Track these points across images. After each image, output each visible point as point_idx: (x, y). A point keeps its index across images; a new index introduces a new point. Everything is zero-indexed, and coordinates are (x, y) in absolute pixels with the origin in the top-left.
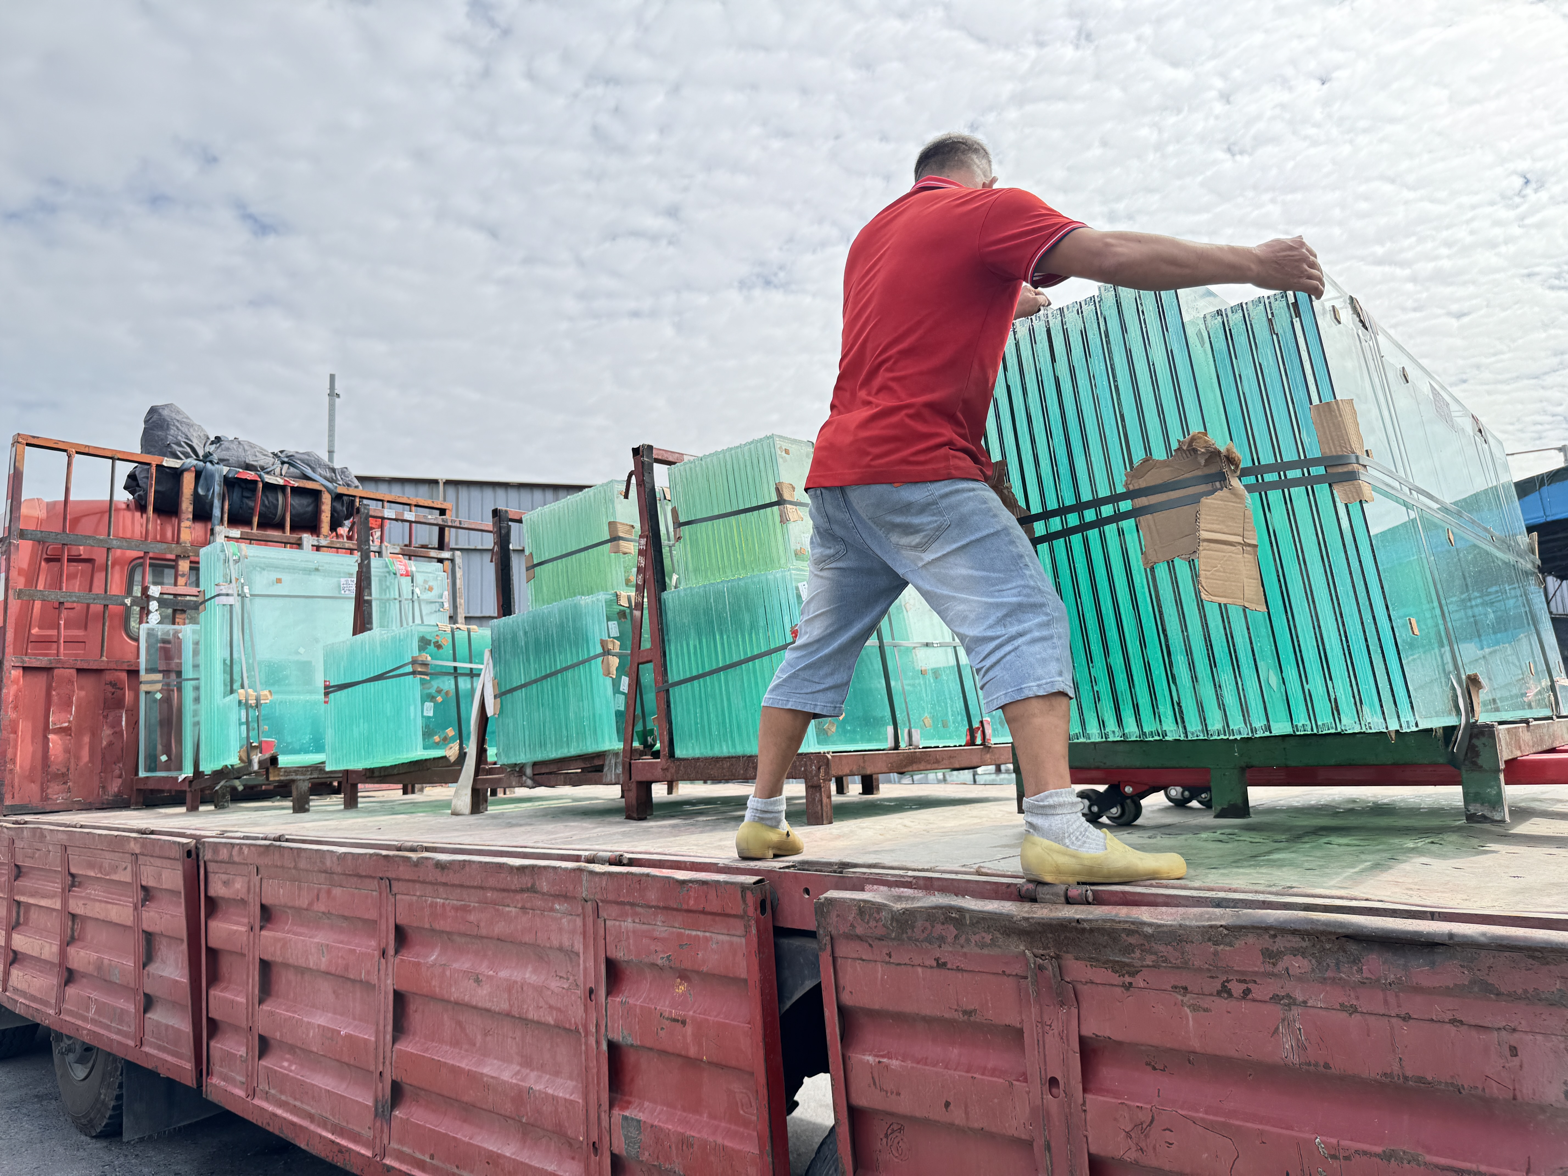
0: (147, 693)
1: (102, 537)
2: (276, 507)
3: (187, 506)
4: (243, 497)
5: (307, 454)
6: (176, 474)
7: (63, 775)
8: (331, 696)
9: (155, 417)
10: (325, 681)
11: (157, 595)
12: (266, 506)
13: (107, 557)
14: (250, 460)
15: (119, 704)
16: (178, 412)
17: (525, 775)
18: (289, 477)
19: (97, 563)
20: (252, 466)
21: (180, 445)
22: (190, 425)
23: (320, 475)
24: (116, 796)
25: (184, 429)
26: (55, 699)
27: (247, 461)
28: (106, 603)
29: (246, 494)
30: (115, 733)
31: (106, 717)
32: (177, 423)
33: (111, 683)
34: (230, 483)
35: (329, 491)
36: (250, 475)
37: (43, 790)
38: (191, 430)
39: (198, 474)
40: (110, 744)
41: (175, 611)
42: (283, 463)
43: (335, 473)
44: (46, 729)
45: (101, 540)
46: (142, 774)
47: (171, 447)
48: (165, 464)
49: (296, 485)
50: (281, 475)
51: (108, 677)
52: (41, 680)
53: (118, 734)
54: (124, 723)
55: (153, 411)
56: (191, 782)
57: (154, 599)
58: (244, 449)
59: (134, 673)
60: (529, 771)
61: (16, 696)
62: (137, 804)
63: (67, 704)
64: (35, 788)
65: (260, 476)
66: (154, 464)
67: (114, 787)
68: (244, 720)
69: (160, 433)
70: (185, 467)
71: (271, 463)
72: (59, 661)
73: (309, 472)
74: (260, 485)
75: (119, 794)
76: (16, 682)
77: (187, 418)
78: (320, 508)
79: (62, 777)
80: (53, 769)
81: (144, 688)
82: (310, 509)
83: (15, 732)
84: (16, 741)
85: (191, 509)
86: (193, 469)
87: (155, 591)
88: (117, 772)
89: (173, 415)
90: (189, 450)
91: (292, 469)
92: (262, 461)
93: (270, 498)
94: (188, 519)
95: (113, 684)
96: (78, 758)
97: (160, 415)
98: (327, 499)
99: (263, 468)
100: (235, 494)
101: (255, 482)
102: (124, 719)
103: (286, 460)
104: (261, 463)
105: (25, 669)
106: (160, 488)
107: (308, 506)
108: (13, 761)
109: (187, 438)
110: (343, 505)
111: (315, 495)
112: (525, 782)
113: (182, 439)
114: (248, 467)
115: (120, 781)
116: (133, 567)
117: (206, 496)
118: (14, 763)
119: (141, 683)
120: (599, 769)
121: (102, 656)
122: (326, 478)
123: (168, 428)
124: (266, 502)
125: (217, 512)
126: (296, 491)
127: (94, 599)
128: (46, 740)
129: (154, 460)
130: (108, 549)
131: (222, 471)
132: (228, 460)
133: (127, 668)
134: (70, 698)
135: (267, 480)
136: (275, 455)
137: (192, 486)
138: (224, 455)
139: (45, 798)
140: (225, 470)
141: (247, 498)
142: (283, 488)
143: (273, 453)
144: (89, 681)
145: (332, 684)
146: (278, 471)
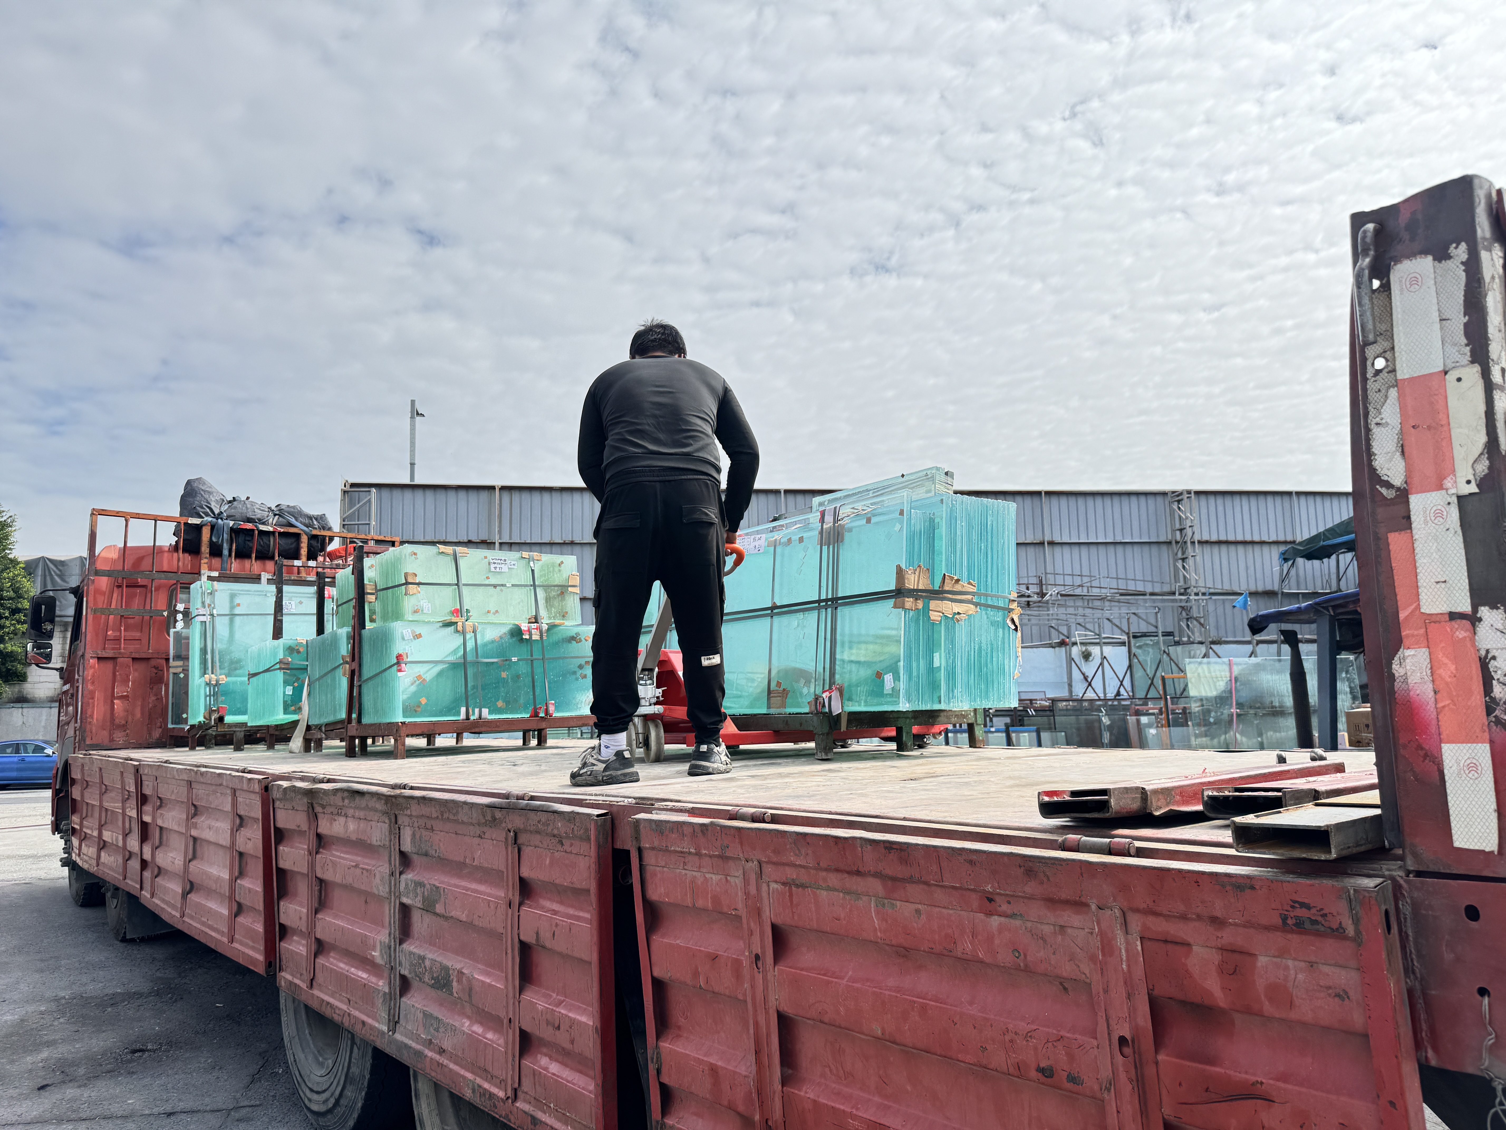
0: (174, 674)
2: (269, 546)
3: (205, 549)
4: (244, 540)
6: (198, 528)
7: (124, 725)
8: (251, 680)
10: (248, 671)
11: (182, 610)
12: (261, 546)
13: (152, 585)
14: (250, 515)
15: (160, 680)
16: (204, 483)
18: (278, 525)
19: (147, 588)
20: (251, 519)
21: (203, 508)
22: (212, 492)
23: (301, 523)
24: (154, 739)
25: (206, 496)
26: (118, 677)
27: (248, 516)
28: (151, 615)
29: (248, 538)
30: (157, 699)
31: (152, 689)
32: (203, 492)
34: (235, 532)
35: (307, 533)
36: (249, 526)
37: (110, 735)
38: (212, 496)
39: (213, 527)
40: (154, 706)
42: (275, 515)
43: (311, 520)
44: (113, 697)
45: (147, 575)
46: (170, 726)
47: (197, 510)
48: (189, 522)
49: (283, 531)
50: (272, 524)
51: (153, 662)
52: (109, 665)
53: (159, 699)
54: (162, 693)
55: (189, 483)
56: (189, 732)
57: (180, 612)
58: (247, 507)
59: (167, 660)
60: (323, 729)
61: (93, 676)
62: (170, 745)
63: (126, 681)
64: (105, 733)
65: (256, 526)
66: (182, 522)
67: (156, 734)
68: (208, 693)
69: (191, 499)
70: (204, 523)
71: (266, 516)
72: (120, 653)
73: (293, 521)
74: (257, 532)
75: (156, 738)
76: (93, 667)
77: (210, 487)
78: (300, 545)
79: (123, 727)
80: (117, 721)
81: (172, 670)
82: (293, 546)
83: (93, 698)
84: (93, 703)
85: (208, 550)
86: (210, 524)
87: (180, 607)
88: (159, 724)
89: (201, 486)
90: (208, 510)
91: (281, 519)
92: (259, 514)
93: (264, 541)
94: (206, 558)
95: (156, 668)
96: (133, 715)
97: (194, 486)
98: (304, 539)
99: (260, 520)
100: (239, 540)
101: (253, 530)
102: (162, 690)
103: (277, 512)
104: (259, 516)
105: (99, 659)
106: (188, 537)
107: (292, 544)
108: (92, 716)
109: (208, 502)
110: (317, 543)
111: (297, 536)
112: (322, 735)
113: (204, 503)
114: (249, 520)
115: (157, 730)
116: (172, 590)
117: (218, 542)
118: (92, 718)
119: (171, 666)
121: (148, 649)
122: (304, 524)
123: (195, 496)
124: (261, 543)
125: (226, 552)
126: (283, 535)
127: (143, 613)
128: (113, 704)
129: (187, 520)
130: (152, 580)
131: (229, 524)
132: (235, 516)
133: (162, 658)
135: (261, 529)
136: (270, 510)
137: (209, 536)
138: (233, 512)
140: (231, 523)
141: (248, 541)
142: (273, 533)
143: (268, 509)
145: (251, 673)
146: (270, 521)
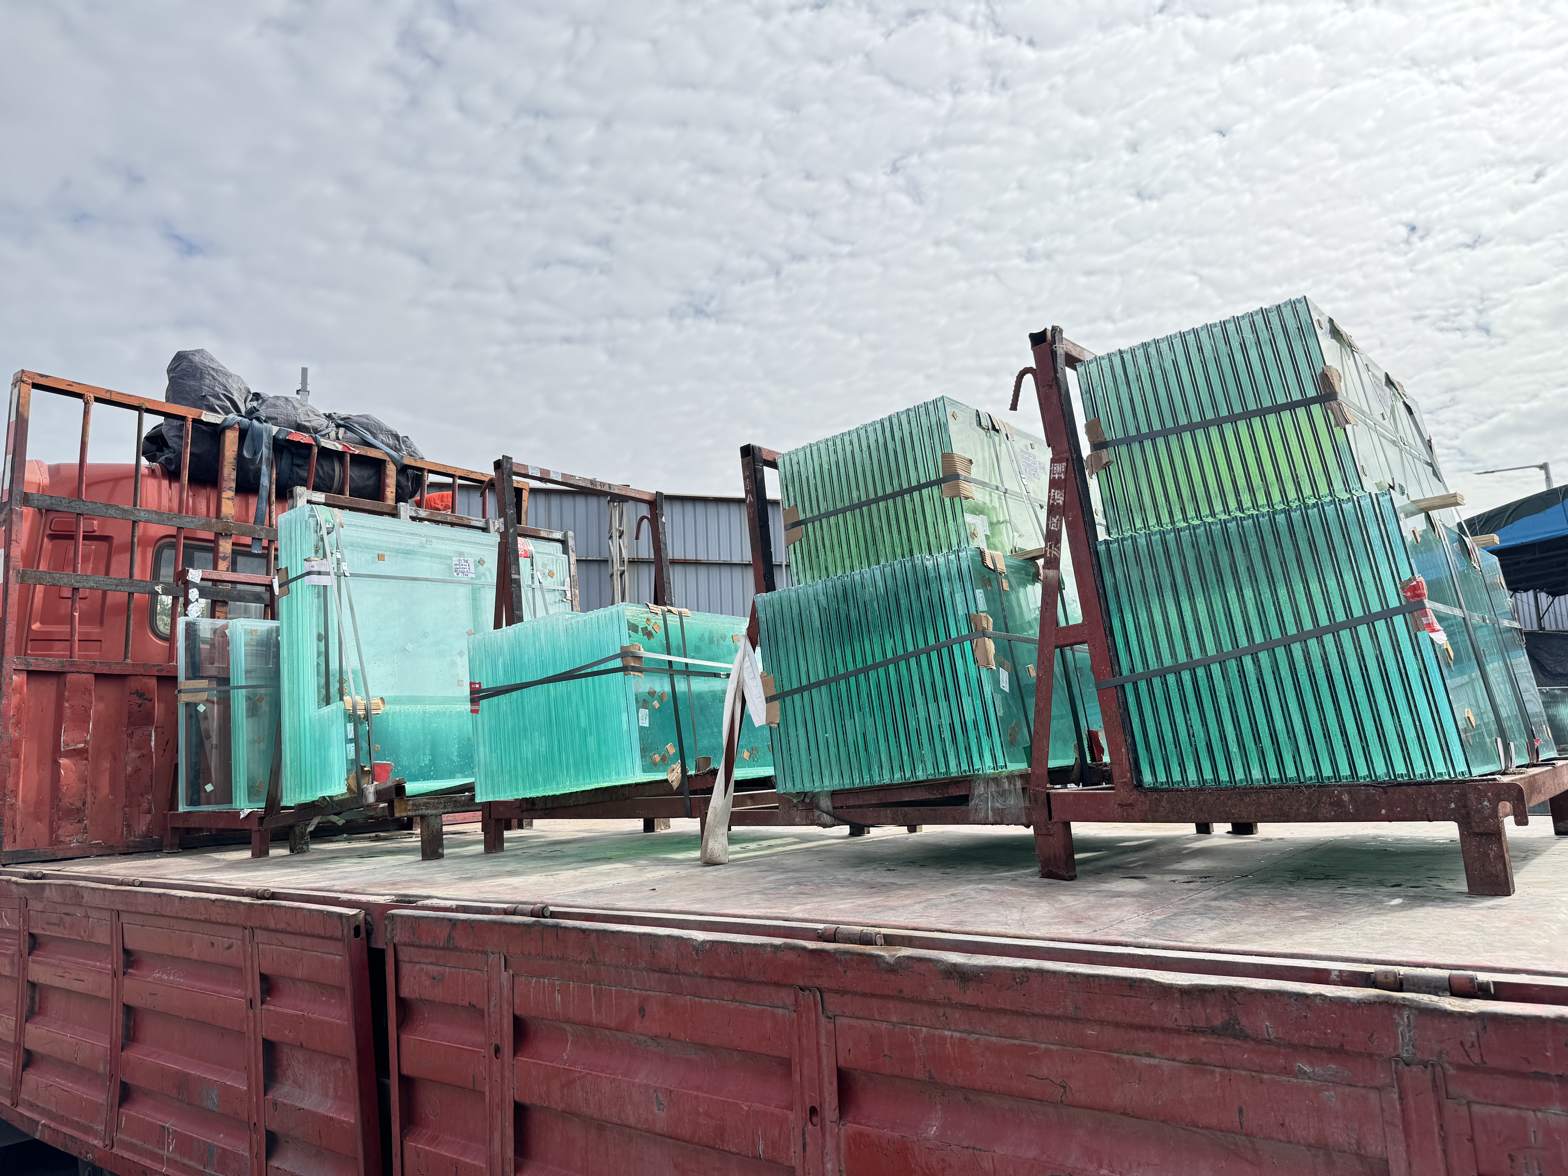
0: (187, 704)
1: (126, 507)
2: (332, 479)
3: (229, 472)
4: (293, 464)
5: (366, 417)
6: (216, 432)
7: (78, 810)
8: (484, 703)
9: (185, 364)
10: (471, 684)
11: (197, 580)
12: (320, 477)
13: (133, 532)
14: (302, 419)
15: (147, 719)
16: (212, 359)
17: (818, 808)
18: (347, 442)
19: (116, 542)
20: (305, 427)
21: (219, 399)
22: (227, 375)
23: (382, 442)
24: (145, 837)
25: (222, 379)
26: (68, 713)
27: (299, 421)
28: (131, 590)
29: (296, 461)
30: (141, 757)
31: (131, 735)
32: (212, 372)
33: (137, 692)
34: (280, 446)
35: (394, 461)
36: (304, 438)
37: (52, 831)
38: (230, 381)
39: (243, 434)
40: (137, 770)
41: (214, 603)
42: (338, 426)
43: (399, 441)
44: (56, 751)
45: (125, 511)
46: (182, 808)
47: (208, 400)
48: (204, 418)
49: (357, 452)
50: (338, 438)
51: (134, 684)
52: (49, 687)
53: (146, 757)
54: (153, 744)
55: (180, 357)
56: (261, 819)
57: (195, 585)
58: (294, 407)
59: (169, 680)
60: (825, 803)
61: (18, 709)
62: (172, 846)
63: (82, 720)
64: (42, 828)
65: (315, 440)
66: (190, 417)
67: (142, 825)
68: (351, 735)
69: (192, 383)
70: (227, 423)
71: (325, 425)
72: (73, 664)
73: (370, 438)
74: (316, 450)
75: (148, 833)
76: (18, 690)
77: (223, 367)
78: (384, 482)
79: (76, 814)
80: (66, 802)
81: (184, 698)
82: (371, 482)
83: (17, 756)
84: (18, 767)
85: (234, 475)
86: (237, 426)
87: (195, 575)
88: (145, 806)
89: (207, 362)
90: (229, 404)
91: (349, 434)
92: (315, 422)
93: (325, 468)
94: (230, 489)
95: (140, 694)
96: (95, 788)
97: (191, 361)
98: (391, 470)
99: (316, 431)
100: (283, 461)
101: (309, 446)
102: (153, 738)
103: (342, 422)
104: (315, 424)
105: (31, 674)
106: (195, 451)
107: (369, 478)
108: (14, 792)
109: (226, 388)
110: (408, 480)
111: (378, 465)
112: (819, 818)
113: (220, 390)
114: (300, 428)
115: (149, 817)
116: (162, 545)
117: (252, 461)
118: (16, 797)
119: (180, 691)
120: (964, 800)
121: (126, 657)
122: (388, 445)
123: (202, 378)
124: (321, 472)
125: (265, 481)
126: (358, 460)
127: (117, 585)
128: (56, 765)
129: (189, 412)
130: (134, 522)
131: (270, 431)
132: (276, 419)
133: (157, 674)
134: (87, 710)
135: (323, 444)
136: (329, 417)
137: (235, 448)
138: (272, 412)
139: (55, 841)
140: (275, 429)
141: (299, 466)
142: (340, 455)
143: (325, 414)
144: (110, 691)
145: (484, 687)
146: (333, 435)
